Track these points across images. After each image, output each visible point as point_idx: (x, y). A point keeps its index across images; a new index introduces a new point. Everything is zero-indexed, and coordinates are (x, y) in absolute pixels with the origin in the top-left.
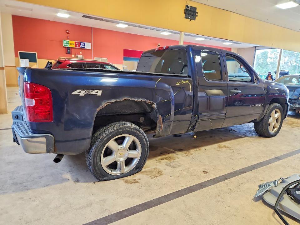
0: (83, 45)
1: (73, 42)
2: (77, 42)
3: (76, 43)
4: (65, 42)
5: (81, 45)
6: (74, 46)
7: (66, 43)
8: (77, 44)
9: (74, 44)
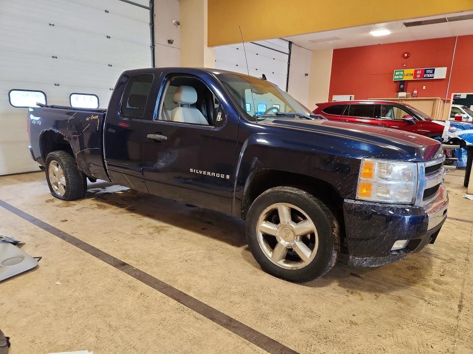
0: (429, 73)
1: (412, 71)
2: (419, 70)
3: (416, 71)
4: (397, 73)
5: (425, 73)
6: (411, 78)
7: (398, 75)
8: (418, 72)
9: (412, 75)
